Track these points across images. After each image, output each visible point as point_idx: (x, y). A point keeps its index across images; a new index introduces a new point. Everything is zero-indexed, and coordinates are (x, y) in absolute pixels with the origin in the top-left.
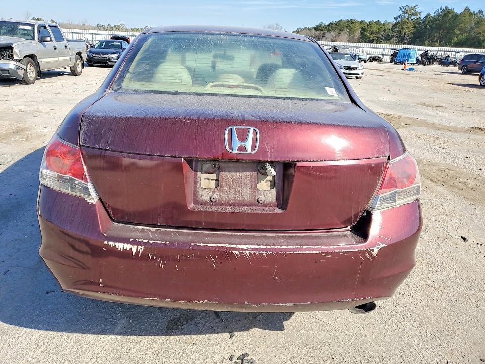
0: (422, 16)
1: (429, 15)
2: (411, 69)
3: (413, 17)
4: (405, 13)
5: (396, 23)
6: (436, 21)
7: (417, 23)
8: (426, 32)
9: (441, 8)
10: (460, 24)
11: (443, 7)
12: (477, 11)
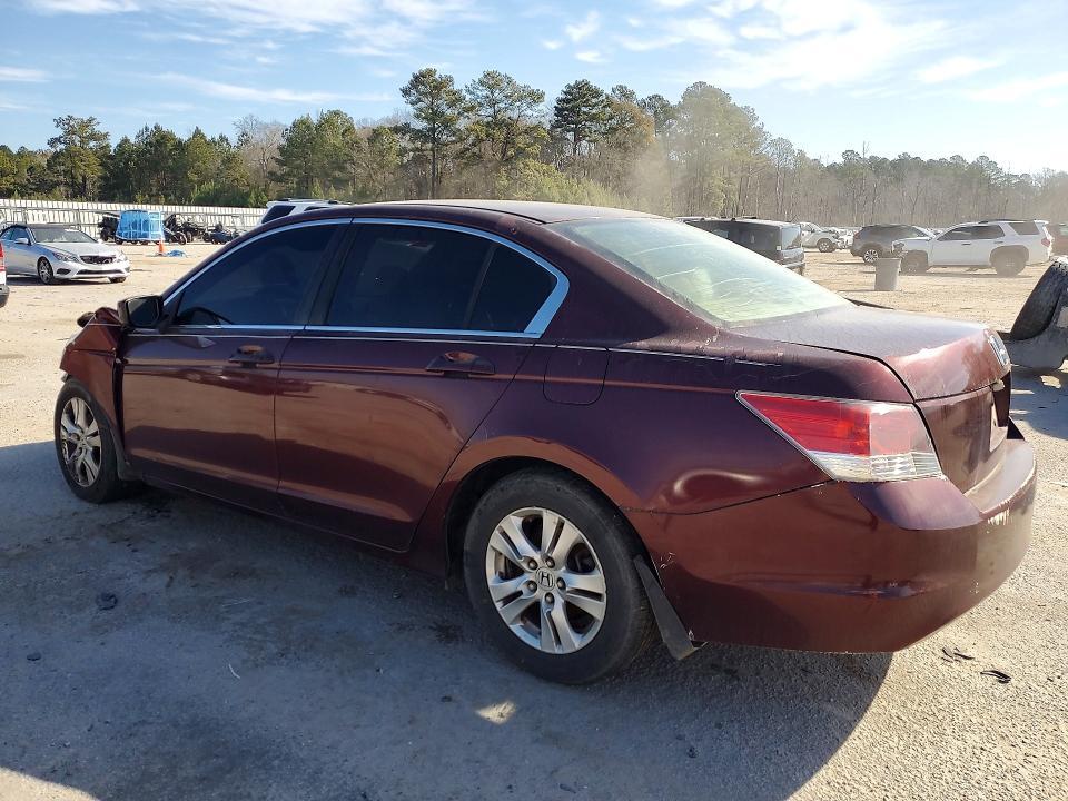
0: (114, 142)
1: (126, 141)
2: (175, 253)
3: (92, 144)
4: (70, 132)
5: (56, 155)
6: (144, 153)
7: (105, 158)
8: (129, 176)
9: (147, 129)
10: (194, 161)
11: (151, 127)
12: (217, 138)
